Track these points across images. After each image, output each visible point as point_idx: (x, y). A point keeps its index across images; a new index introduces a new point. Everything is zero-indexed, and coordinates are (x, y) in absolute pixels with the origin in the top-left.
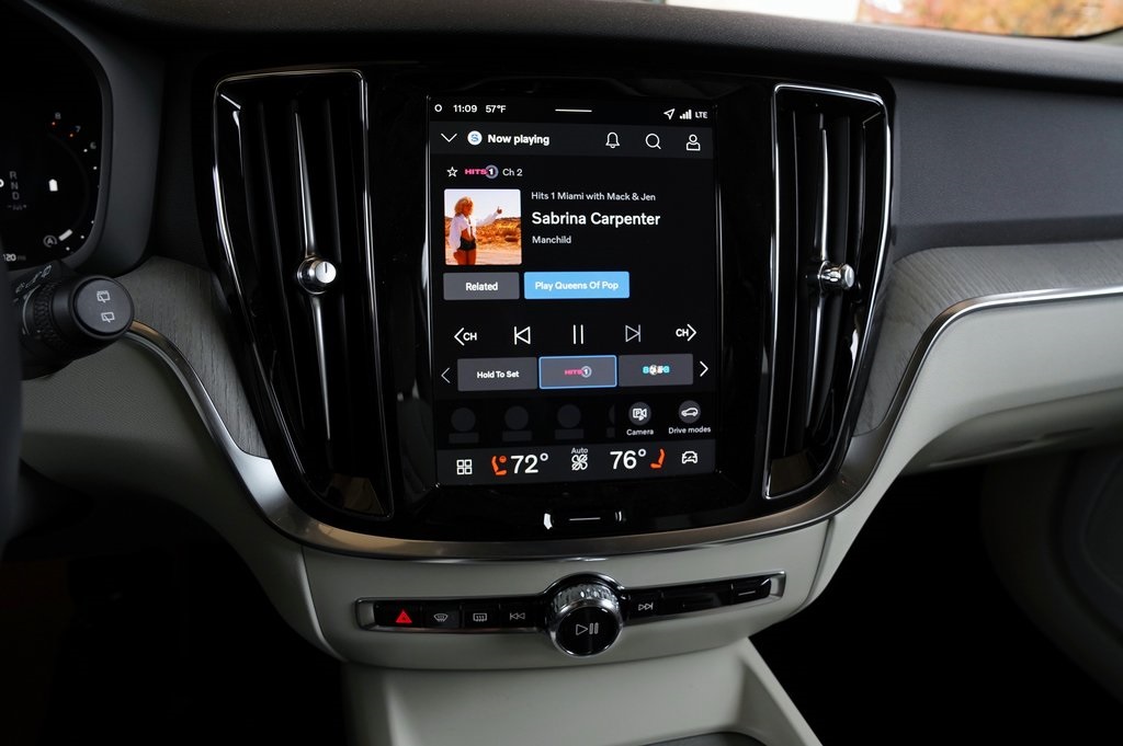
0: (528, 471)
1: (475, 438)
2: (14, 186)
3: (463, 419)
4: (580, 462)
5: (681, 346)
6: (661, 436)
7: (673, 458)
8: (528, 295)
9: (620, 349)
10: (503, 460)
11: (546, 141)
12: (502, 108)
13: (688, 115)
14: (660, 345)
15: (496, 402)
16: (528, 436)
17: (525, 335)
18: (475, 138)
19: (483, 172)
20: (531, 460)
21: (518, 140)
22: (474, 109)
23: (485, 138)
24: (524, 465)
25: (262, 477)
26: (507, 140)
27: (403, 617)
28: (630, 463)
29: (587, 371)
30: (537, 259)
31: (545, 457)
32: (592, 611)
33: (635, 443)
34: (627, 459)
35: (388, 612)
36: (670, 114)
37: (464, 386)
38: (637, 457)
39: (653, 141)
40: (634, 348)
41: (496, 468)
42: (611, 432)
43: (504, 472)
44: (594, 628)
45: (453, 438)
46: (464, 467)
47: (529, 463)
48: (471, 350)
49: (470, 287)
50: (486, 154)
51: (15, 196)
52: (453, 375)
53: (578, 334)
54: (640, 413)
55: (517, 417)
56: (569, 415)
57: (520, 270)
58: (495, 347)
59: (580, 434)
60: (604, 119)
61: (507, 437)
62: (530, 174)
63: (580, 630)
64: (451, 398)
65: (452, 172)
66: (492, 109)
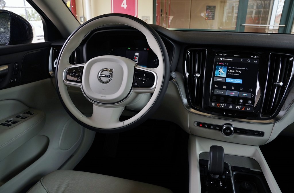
1: (215, 100)
2: (156, 61)
3: (214, 98)
4: (231, 107)
5: (250, 92)
6: (244, 105)
7: (246, 109)
8: (226, 82)
9: (239, 91)
10: (219, 104)
11: (232, 60)
12: (226, 55)
13: (255, 57)
14: (246, 91)
15: (219, 96)
16: (223, 101)
17: (225, 87)
18: (221, 59)
21: (228, 59)
22: (221, 55)
23: (223, 59)
24: (222, 106)
25: (185, 101)
26: (226, 59)
27: (201, 125)
28: (239, 108)
29: (234, 93)
30: (228, 76)
31: (225, 105)
32: (230, 129)
33: (240, 105)
34: (238, 108)
35: (199, 124)
36: (252, 57)
37: (215, 93)
38: (240, 107)
39: (249, 61)
40: (242, 91)
42: (236, 103)
43: (219, 106)
44: (229, 131)
45: (212, 100)
46: (213, 104)
47: (223, 106)
48: (217, 88)
49: (218, 79)
50: (223, 61)
51: (156, 62)
52: (214, 91)
53: (233, 88)
54: (241, 101)
55: (222, 99)
56: (230, 99)
57: (226, 78)
58: (220, 88)
59: (231, 103)
60: (241, 57)
61: (220, 101)
62: (228, 65)
63: (226, 131)
64: (213, 94)
65: (218, 63)
66: (224, 55)
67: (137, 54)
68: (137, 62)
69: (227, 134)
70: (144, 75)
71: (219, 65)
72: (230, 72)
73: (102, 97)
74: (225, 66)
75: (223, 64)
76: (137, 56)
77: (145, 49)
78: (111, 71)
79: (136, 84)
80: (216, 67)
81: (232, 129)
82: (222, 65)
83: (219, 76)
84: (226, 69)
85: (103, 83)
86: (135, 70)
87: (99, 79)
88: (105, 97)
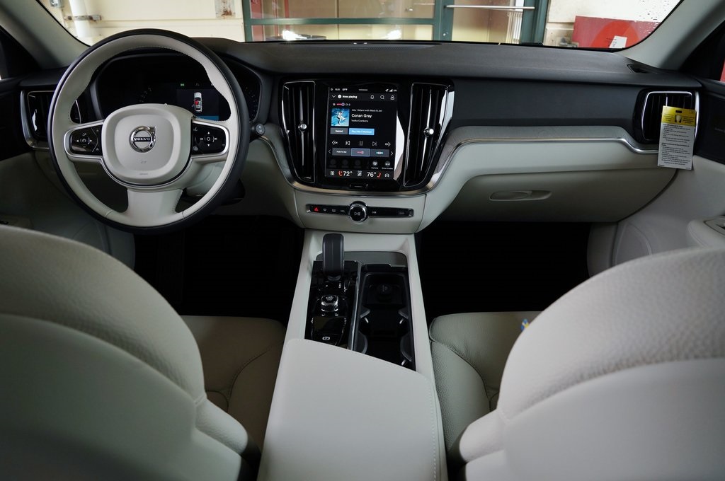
1: (335, 166)
3: (333, 162)
4: (360, 174)
5: (386, 148)
6: (380, 169)
7: (383, 175)
8: (350, 134)
9: (371, 147)
10: (342, 172)
11: (356, 97)
12: (346, 89)
13: (392, 91)
14: (381, 147)
15: (340, 159)
16: (347, 167)
17: (348, 143)
18: (340, 96)
19: (341, 104)
21: (350, 97)
22: (339, 89)
23: (342, 96)
25: (287, 171)
26: (347, 97)
29: (362, 152)
30: (352, 125)
31: (351, 172)
32: (360, 210)
33: (373, 171)
34: (371, 174)
35: (312, 208)
36: (386, 91)
37: (334, 154)
39: (382, 97)
40: (375, 147)
41: (340, 174)
42: (368, 168)
44: (359, 214)
45: (330, 166)
46: (332, 173)
47: (347, 173)
48: (336, 146)
49: (336, 131)
50: (342, 100)
52: (331, 151)
53: (361, 143)
54: (375, 163)
55: (345, 162)
56: (358, 163)
57: (348, 127)
58: (341, 145)
59: (360, 167)
60: (370, 92)
61: (343, 167)
62: (352, 107)
63: (355, 214)
64: (331, 157)
65: (334, 104)
66: (344, 90)
67: (198, 95)
68: (199, 109)
69: (357, 219)
70: (209, 133)
71: (336, 107)
72: (354, 118)
73: (142, 174)
74: (345, 107)
75: (343, 104)
76: (199, 99)
78: (152, 130)
79: (196, 149)
80: (333, 111)
81: (364, 209)
82: (341, 107)
83: (337, 125)
84: (347, 113)
85: (141, 151)
86: (193, 125)
87: (133, 145)
88: (145, 174)
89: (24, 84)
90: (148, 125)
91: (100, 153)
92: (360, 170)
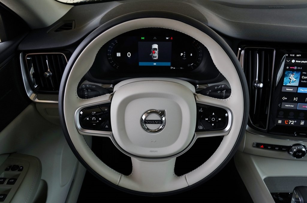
0: (292, 124)
1: (283, 117)
3: (281, 113)
4: (302, 123)
8: (298, 92)
10: (287, 121)
12: (300, 55)
15: (288, 111)
16: (293, 117)
17: (296, 99)
18: (293, 61)
19: (294, 68)
20: (293, 122)
21: (302, 62)
22: (294, 55)
23: (295, 61)
24: (291, 123)
26: (300, 62)
27: (262, 146)
30: (301, 85)
31: (296, 121)
32: (301, 151)
35: (258, 145)
37: (282, 107)
41: (286, 122)
43: (287, 123)
44: (300, 154)
45: (279, 116)
46: (280, 122)
47: (292, 122)
48: (285, 101)
49: (287, 89)
50: (295, 64)
51: (184, 57)
52: (281, 105)
55: (292, 114)
56: (302, 114)
57: (297, 87)
58: (290, 100)
59: (303, 118)
61: (289, 117)
62: (302, 70)
63: (297, 154)
64: (280, 109)
65: (288, 68)
66: (298, 55)
67: (155, 46)
68: (156, 57)
69: (299, 157)
70: (213, 114)
71: (289, 70)
72: (304, 80)
73: (151, 151)
74: (297, 71)
75: (296, 68)
76: (156, 49)
77: (167, 38)
78: (162, 113)
79: (201, 128)
80: (286, 73)
82: (293, 71)
83: (288, 84)
84: (298, 75)
86: (199, 106)
89: (22, 47)
90: (158, 108)
91: (110, 129)
92: (303, 120)
